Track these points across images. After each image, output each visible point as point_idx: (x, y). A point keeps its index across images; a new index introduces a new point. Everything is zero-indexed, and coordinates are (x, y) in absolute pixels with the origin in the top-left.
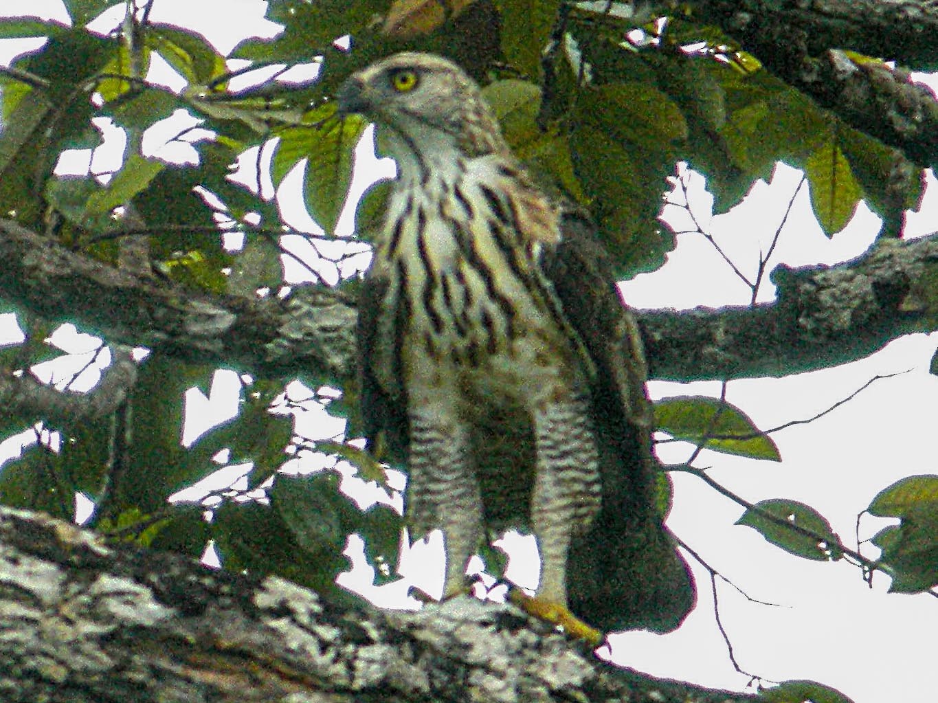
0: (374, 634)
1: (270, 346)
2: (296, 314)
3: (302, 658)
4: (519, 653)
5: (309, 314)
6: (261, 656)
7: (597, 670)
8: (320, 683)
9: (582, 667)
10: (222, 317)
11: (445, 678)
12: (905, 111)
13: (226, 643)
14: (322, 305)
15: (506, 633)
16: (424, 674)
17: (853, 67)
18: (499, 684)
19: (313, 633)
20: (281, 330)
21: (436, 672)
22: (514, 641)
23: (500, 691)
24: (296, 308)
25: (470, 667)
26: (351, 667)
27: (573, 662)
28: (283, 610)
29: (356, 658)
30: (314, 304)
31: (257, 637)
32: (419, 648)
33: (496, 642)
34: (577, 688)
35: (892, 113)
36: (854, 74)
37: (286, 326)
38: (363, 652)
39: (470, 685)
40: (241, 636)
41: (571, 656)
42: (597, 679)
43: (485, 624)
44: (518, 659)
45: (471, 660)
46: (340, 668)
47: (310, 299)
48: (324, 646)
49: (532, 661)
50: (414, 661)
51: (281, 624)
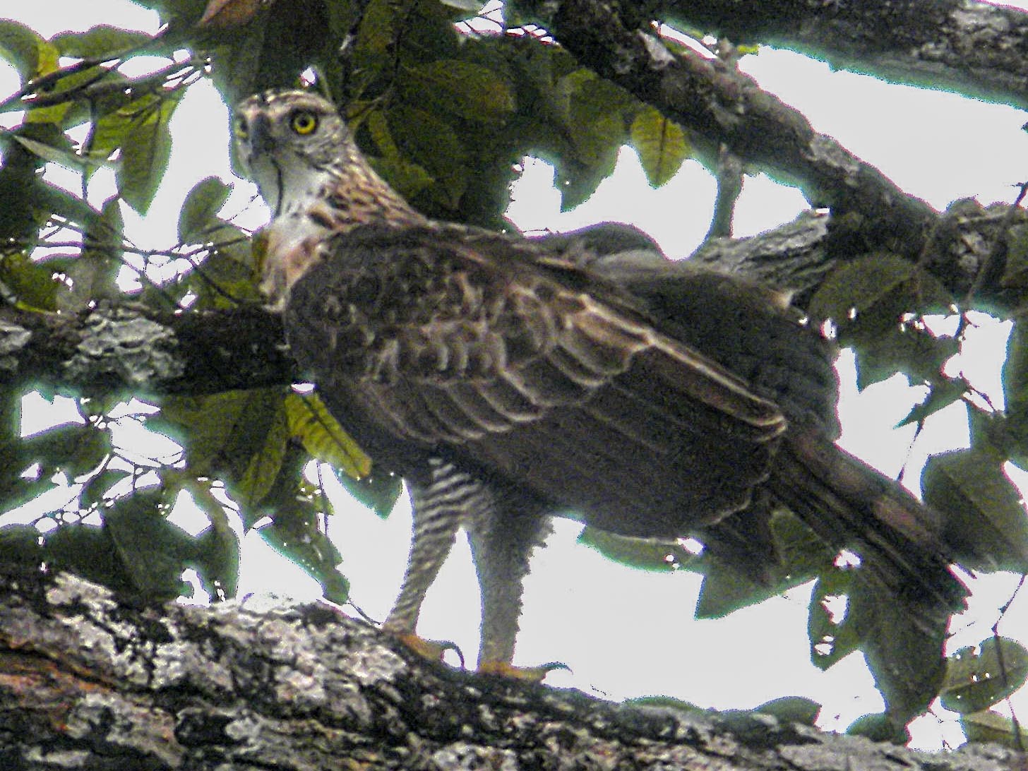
0: (173, 631)
1: (68, 363)
2: (96, 329)
3: (98, 656)
4: (328, 649)
5: (108, 329)
6: (54, 655)
7: (410, 665)
8: (118, 683)
9: (395, 661)
10: (19, 334)
11: (249, 675)
12: (727, 102)
13: (14, 642)
14: (122, 319)
15: (312, 627)
16: (227, 672)
17: (671, 58)
18: (308, 681)
19: (110, 631)
20: (80, 347)
21: (239, 670)
22: (322, 636)
23: (307, 689)
24: (96, 323)
25: (276, 663)
26: (150, 666)
27: (385, 657)
28: (76, 607)
29: (155, 656)
30: (114, 319)
31: (50, 636)
32: (221, 645)
33: (302, 637)
34: (389, 683)
35: (714, 105)
36: (671, 64)
37: (85, 342)
38: (162, 650)
39: (277, 683)
40: (33, 634)
41: (383, 650)
42: (410, 675)
43: (290, 619)
44: (326, 654)
45: (276, 657)
46: (138, 666)
47: (111, 313)
48: (120, 645)
49: (341, 657)
50: (216, 659)
51: (75, 621)
